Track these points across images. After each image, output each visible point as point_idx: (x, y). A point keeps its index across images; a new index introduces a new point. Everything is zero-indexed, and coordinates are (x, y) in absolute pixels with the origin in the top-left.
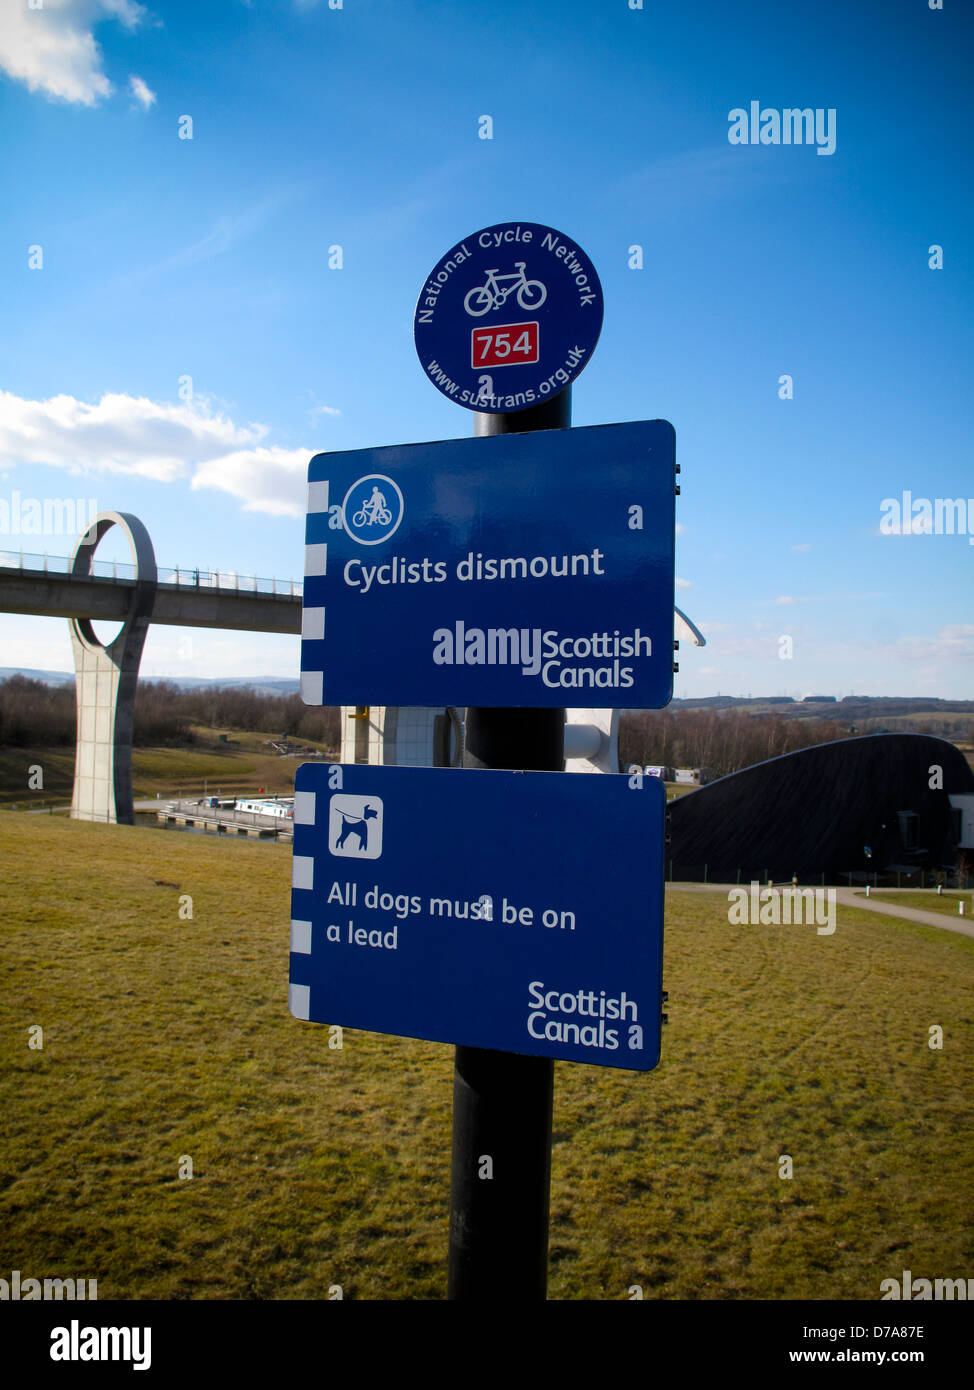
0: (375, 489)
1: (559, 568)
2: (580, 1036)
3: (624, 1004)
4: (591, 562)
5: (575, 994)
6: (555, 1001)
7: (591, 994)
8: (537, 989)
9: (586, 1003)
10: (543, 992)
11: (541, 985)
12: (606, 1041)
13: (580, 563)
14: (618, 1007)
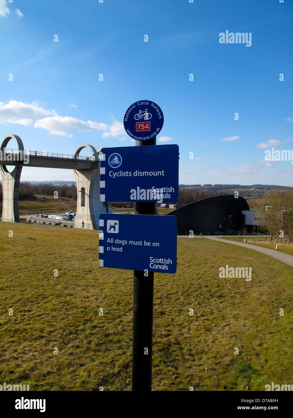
0: (116, 156)
1: (155, 174)
2: (160, 267)
3: (169, 261)
4: (162, 173)
5: (159, 259)
6: (155, 261)
7: (163, 259)
8: (151, 258)
9: (161, 261)
10: (153, 259)
11: (152, 258)
12: (166, 268)
13: (159, 173)
14: (168, 261)
